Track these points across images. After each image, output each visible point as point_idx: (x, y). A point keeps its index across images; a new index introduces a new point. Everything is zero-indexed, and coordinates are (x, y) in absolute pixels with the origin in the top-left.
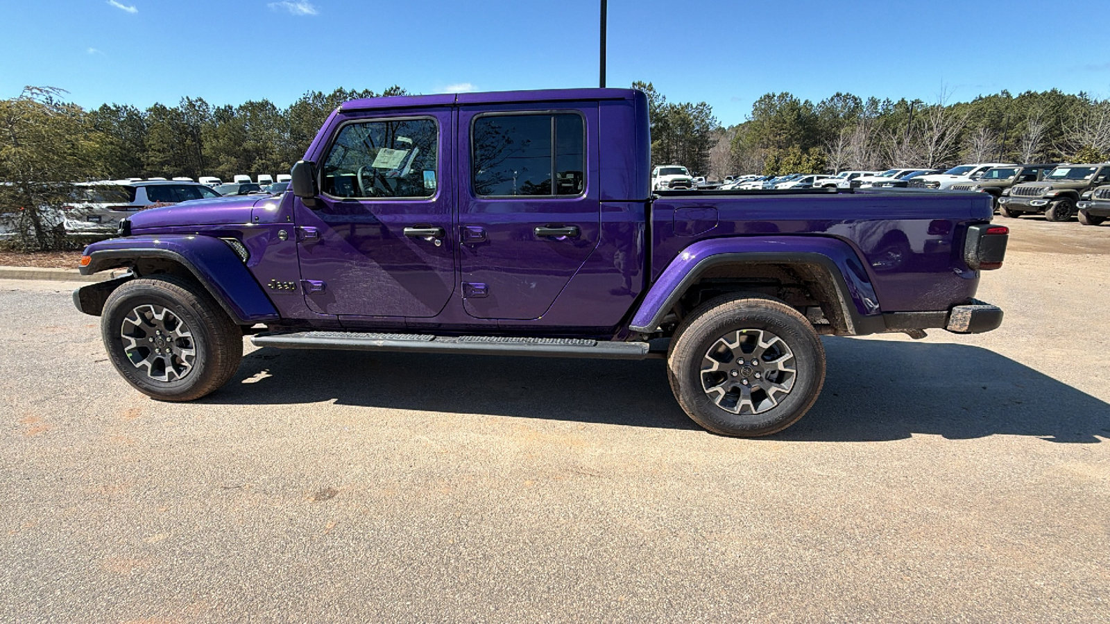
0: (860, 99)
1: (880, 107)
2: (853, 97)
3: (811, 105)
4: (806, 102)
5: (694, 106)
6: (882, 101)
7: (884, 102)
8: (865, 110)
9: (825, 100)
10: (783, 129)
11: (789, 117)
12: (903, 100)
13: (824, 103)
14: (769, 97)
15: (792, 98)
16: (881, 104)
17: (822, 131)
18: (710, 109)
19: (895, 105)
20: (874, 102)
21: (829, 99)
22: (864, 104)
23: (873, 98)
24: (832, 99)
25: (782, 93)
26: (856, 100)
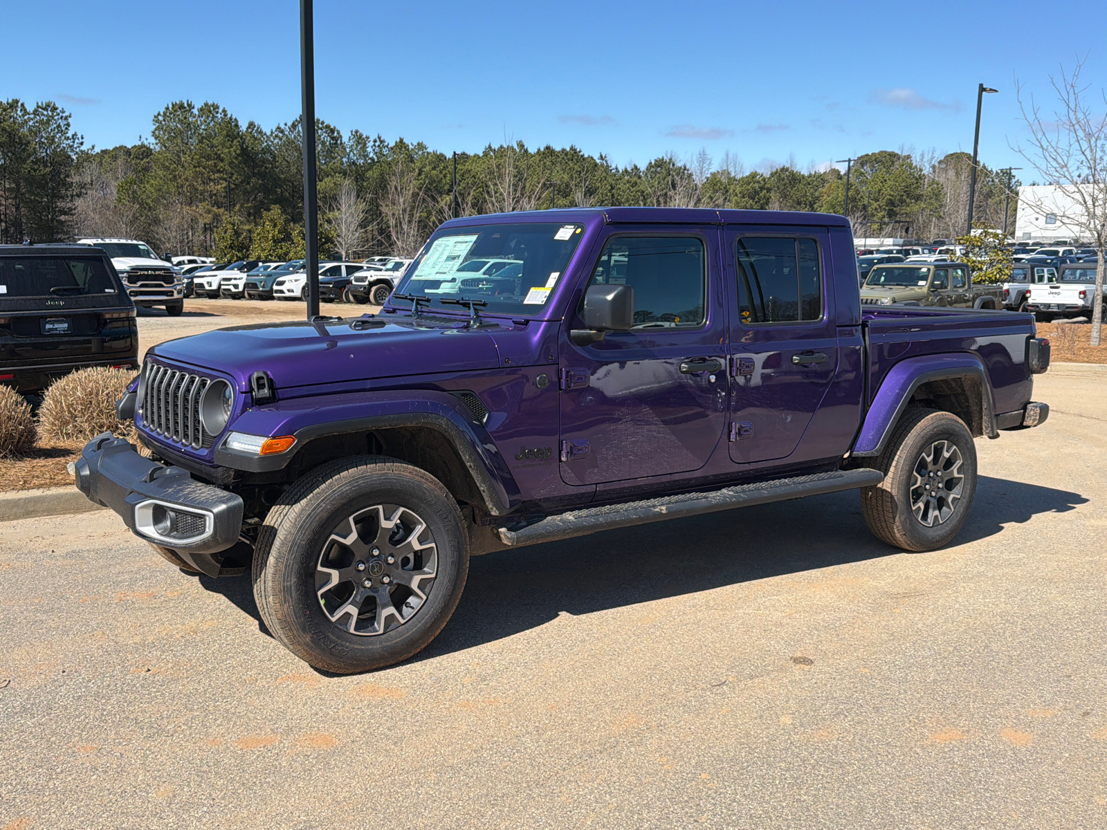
0: (339, 133)
1: (369, 149)
2: (328, 127)
3: (261, 132)
4: (251, 125)
5: (30, 108)
6: (372, 139)
7: (375, 141)
8: (348, 150)
9: (282, 126)
10: (219, 171)
11: (226, 151)
12: (401, 140)
13: (282, 132)
14: (182, 109)
15: (226, 115)
16: (372, 143)
17: (285, 180)
18: (66, 118)
19: (392, 149)
20: (360, 140)
21: (289, 124)
22: (345, 139)
23: (357, 132)
24: (294, 126)
25: (206, 104)
26: (332, 131)
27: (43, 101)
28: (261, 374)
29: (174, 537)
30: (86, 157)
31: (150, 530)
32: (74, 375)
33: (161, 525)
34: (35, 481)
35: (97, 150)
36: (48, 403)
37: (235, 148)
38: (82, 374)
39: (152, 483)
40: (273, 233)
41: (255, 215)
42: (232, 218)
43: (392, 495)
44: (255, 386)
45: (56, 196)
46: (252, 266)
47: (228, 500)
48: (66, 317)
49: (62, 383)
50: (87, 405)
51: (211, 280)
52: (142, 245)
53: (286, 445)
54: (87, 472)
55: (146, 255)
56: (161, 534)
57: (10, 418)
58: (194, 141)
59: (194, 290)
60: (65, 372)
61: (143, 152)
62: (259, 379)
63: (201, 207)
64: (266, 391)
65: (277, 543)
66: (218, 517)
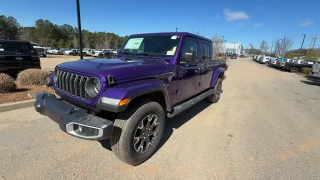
0: (72, 27)
3: (58, 26)
4: (56, 25)
10: (50, 32)
11: (51, 29)
13: (62, 26)
14: (41, 20)
15: (50, 22)
17: (63, 35)
18: (16, 20)
25: (46, 20)
27: (10, 16)
28: (111, 76)
29: (84, 135)
30: (21, 28)
31: (73, 132)
32: (26, 70)
33: (77, 130)
34: (19, 99)
35: (24, 27)
36: (19, 77)
37: (53, 29)
38: (28, 70)
39: (72, 115)
40: (62, 44)
41: (58, 40)
42: (53, 41)
43: (152, 112)
44: (109, 80)
45: (15, 35)
46: (58, 49)
47: (108, 123)
48: (22, 57)
49: (23, 72)
50: (31, 78)
51: (51, 51)
52: (36, 44)
53: (126, 102)
54: (40, 106)
55: (37, 46)
56: (78, 134)
57: (7, 82)
58: (44, 27)
59: (48, 53)
60: (23, 69)
61: (34, 28)
62: (110, 78)
63: (46, 38)
64: (113, 82)
65: (123, 133)
66: (104, 130)
